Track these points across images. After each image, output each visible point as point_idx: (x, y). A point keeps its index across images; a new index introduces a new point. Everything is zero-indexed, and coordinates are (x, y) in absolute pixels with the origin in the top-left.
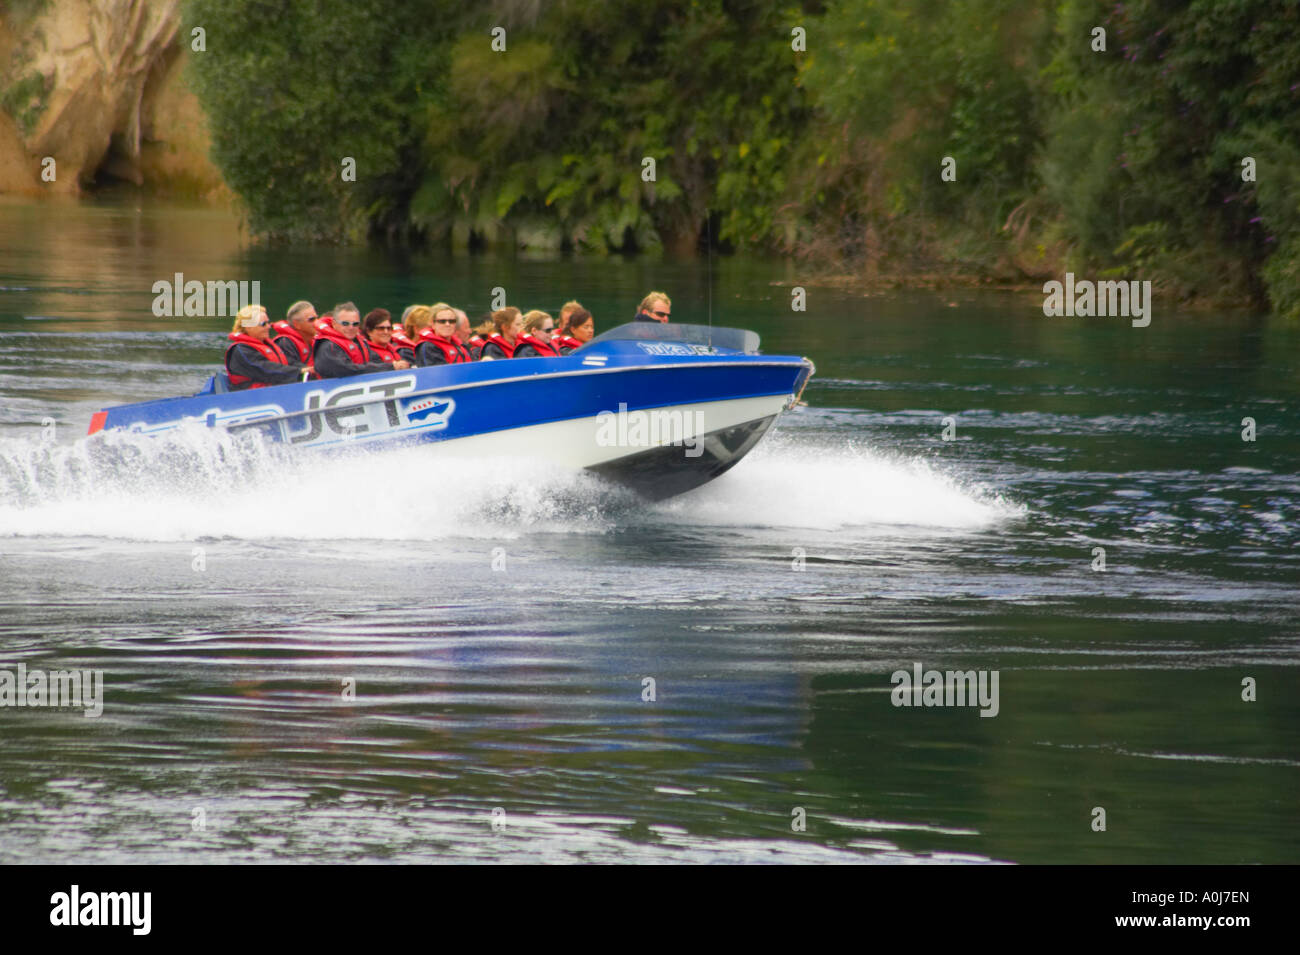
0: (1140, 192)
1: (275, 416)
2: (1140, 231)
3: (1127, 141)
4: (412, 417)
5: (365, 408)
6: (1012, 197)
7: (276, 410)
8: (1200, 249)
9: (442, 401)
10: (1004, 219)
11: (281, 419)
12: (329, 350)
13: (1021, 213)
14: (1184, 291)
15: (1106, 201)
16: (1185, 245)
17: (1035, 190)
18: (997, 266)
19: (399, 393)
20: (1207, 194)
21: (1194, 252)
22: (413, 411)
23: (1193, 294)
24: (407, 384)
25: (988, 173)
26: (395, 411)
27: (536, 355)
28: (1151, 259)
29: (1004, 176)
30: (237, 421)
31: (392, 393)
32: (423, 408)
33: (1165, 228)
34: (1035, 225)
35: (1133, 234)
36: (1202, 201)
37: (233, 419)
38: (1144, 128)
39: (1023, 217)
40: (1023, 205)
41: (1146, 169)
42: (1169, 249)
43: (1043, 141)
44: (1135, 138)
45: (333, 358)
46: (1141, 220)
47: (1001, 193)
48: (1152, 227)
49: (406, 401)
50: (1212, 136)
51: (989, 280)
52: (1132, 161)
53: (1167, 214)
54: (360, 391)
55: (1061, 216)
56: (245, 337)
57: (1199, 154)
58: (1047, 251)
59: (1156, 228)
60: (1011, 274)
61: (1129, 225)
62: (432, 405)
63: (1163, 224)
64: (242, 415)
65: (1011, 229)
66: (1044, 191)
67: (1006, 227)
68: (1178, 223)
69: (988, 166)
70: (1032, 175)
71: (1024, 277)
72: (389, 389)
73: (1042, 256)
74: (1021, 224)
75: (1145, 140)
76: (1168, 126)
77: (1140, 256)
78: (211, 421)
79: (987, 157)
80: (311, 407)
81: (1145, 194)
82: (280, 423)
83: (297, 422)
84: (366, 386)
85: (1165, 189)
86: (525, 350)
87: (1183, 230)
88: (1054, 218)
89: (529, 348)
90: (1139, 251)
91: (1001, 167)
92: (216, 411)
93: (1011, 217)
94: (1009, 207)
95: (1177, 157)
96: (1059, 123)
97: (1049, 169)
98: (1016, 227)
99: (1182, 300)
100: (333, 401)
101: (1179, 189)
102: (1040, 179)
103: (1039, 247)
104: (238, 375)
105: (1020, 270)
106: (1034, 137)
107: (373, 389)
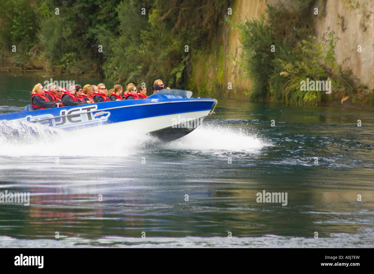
0: (68, 43)
1: (50, 117)
2: (68, 55)
3: (63, 29)
4: (96, 117)
5: (81, 115)
6: (31, 45)
7: (50, 116)
8: (85, 60)
9: (106, 113)
10: (29, 51)
11: (52, 118)
12: (67, 98)
13: (34, 49)
14: (81, 72)
15: (58, 46)
16: (81, 59)
17: (37, 43)
18: (27, 65)
19: (92, 110)
20: (87, 44)
21: (83, 61)
22: (97, 116)
23: (83, 73)
24: (95, 107)
25: (24, 38)
26: (91, 116)
27: (134, 99)
28: (71, 63)
29: (28, 39)
30: (37, 119)
31: (90, 110)
32: (100, 115)
33: (75, 54)
34: (38, 53)
35: (66, 56)
36: (85, 46)
37: (36, 119)
38: (68, 25)
39: (34, 50)
40: (34, 47)
41: (69, 37)
42: (76, 60)
43: (40, 29)
44: (66, 28)
45: (69, 100)
46: (68, 52)
47: (28, 43)
48: (71, 54)
49: (94, 113)
50: (88, 28)
51: (24, 69)
52: (65, 35)
53: (75, 50)
54: (79, 110)
55: (45, 50)
56: (37, 94)
57: (84, 33)
58: (41, 60)
59: (72, 54)
60: (31, 67)
61: (64, 53)
62: (103, 114)
63: (74, 53)
64: (39, 117)
65: (31, 54)
66: (40, 43)
67: (29, 53)
68: (79, 53)
69: (24, 35)
70: (37, 38)
71: (35, 68)
72: (88, 109)
73: (40, 62)
74: (34, 52)
75: (68, 29)
76: (75, 25)
77: (68, 62)
78: (28, 119)
79: (23, 33)
80: (62, 115)
81: (69, 44)
82: (52, 119)
83: (57, 119)
84: (81, 108)
85: (75, 43)
86: (129, 97)
87: (80, 55)
88: (43, 51)
89: (131, 97)
90: (68, 61)
91: (27, 36)
92: (30, 116)
93: (31, 51)
94: (30, 48)
95: (78, 34)
96: (44, 23)
97: (41, 37)
98: (32, 53)
99: (80, 75)
100: (70, 113)
101: (79, 43)
102: (39, 40)
103: (39, 59)
104: (35, 105)
105: (34, 66)
106: (37, 28)
107: (83, 109)
